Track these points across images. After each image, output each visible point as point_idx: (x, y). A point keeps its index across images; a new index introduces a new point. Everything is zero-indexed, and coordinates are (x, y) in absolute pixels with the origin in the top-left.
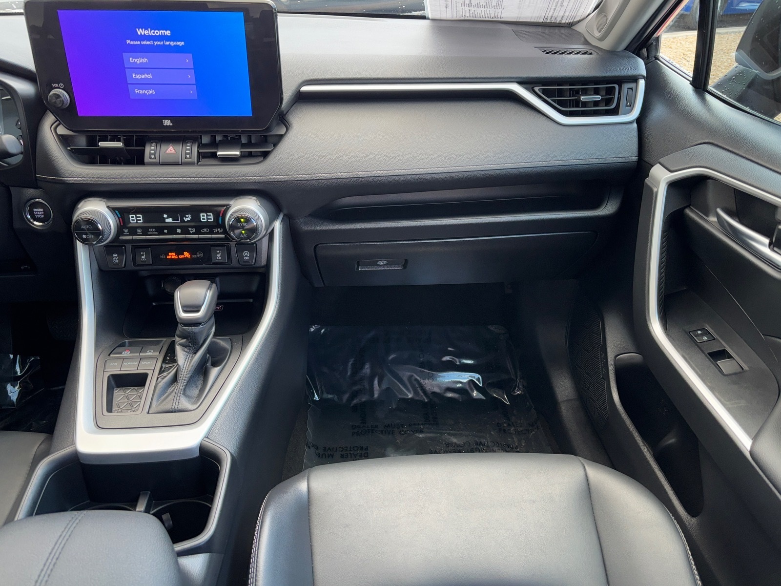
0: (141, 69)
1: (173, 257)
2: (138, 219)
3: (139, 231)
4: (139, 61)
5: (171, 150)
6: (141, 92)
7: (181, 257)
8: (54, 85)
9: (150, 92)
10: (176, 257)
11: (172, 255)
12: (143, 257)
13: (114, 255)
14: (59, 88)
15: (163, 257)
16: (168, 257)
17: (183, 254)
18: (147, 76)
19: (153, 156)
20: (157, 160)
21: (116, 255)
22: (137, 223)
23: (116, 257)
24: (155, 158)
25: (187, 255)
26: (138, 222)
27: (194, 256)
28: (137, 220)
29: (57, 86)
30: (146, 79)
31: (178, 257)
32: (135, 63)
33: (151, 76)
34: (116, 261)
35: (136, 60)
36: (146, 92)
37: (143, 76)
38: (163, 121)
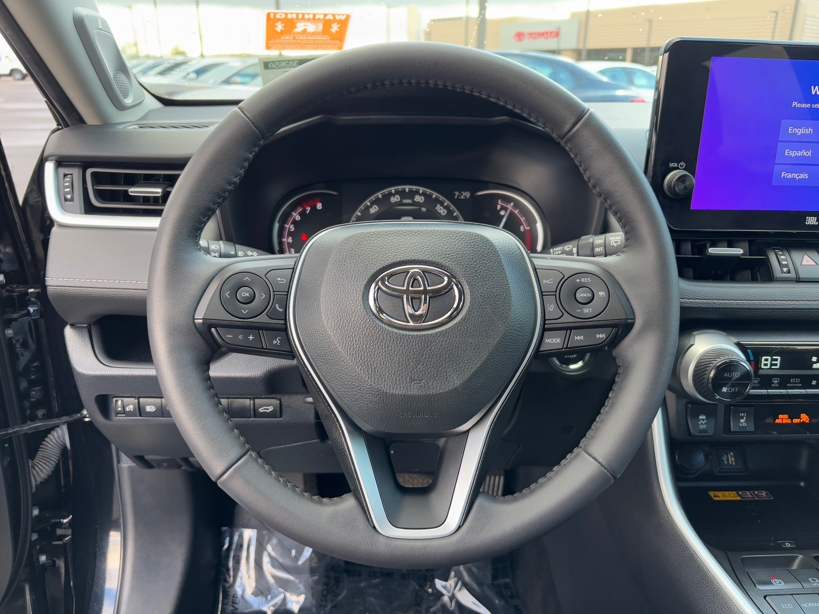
0: (800, 143)
1: (784, 421)
2: (773, 362)
3: (776, 381)
4: (799, 132)
5: (808, 261)
6: (790, 176)
7: (796, 421)
8: (671, 165)
9: (802, 176)
10: (789, 421)
11: (783, 419)
12: (742, 421)
13: (701, 417)
14: (677, 168)
15: (769, 420)
16: (777, 421)
17: (799, 418)
18: (805, 154)
19: (785, 270)
20: (792, 275)
21: (704, 417)
22: (770, 368)
23: (703, 420)
24: (789, 272)
25: (804, 418)
26: (773, 367)
27: (813, 421)
28: (772, 365)
29: (676, 165)
30: (803, 156)
31: (792, 421)
32: (795, 134)
33: (810, 154)
34: (702, 426)
35: (797, 131)
36: (796, 176)
37: (800, 154)
38: (807, 218)
